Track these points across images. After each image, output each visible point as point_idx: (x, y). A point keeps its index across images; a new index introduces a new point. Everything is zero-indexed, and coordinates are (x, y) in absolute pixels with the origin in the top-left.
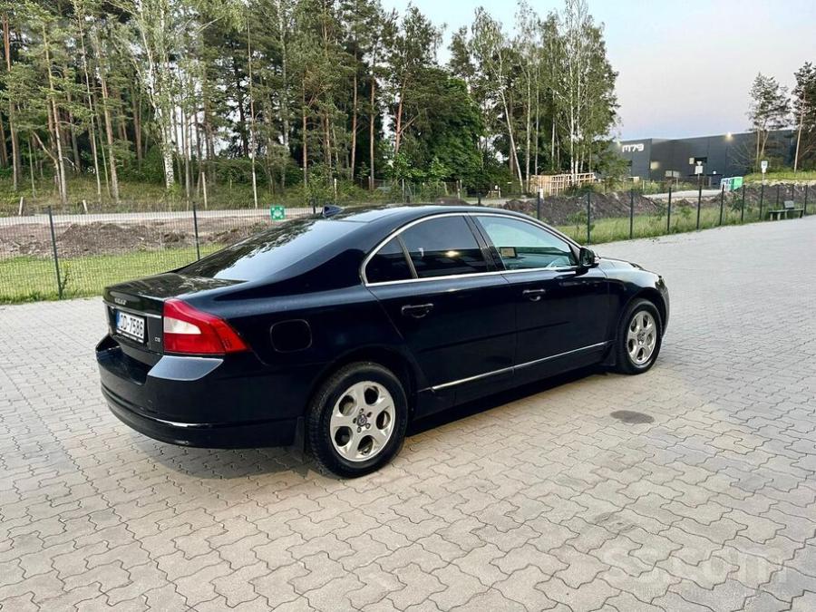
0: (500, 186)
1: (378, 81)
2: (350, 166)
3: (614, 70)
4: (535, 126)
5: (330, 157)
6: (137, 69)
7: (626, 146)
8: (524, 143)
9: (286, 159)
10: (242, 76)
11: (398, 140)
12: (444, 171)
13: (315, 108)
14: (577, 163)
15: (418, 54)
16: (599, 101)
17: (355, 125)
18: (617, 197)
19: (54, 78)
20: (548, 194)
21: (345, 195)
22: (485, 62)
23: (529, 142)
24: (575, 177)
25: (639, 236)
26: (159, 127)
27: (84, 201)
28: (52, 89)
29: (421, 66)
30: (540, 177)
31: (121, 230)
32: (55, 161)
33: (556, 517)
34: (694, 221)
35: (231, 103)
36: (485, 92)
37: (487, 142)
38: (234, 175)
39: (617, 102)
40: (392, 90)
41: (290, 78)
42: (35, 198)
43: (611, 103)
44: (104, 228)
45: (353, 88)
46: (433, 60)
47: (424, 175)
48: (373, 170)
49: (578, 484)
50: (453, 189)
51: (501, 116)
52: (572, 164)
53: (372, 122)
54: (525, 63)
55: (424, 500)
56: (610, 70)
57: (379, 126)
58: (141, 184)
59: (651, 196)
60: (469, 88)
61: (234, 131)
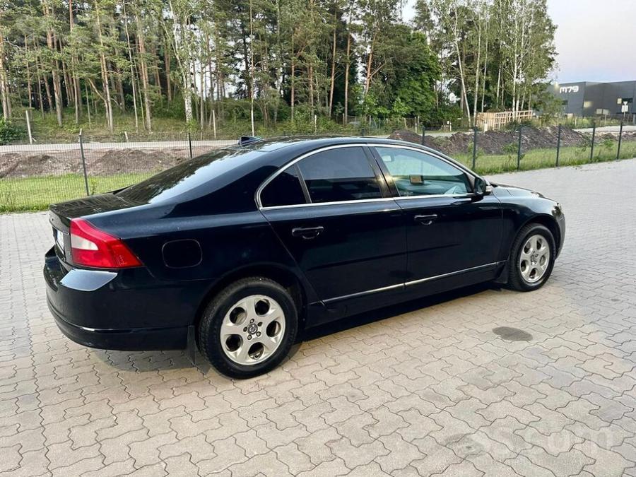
0: (452, 121)
1: (353, 35)
2: (329, 105)
3: (554, 24)
4: (483, 71)
5: (312, 98)
6: (166, 29)
7: (563, 88)
8: (473, 85)
9: (277, 100)
10: (248, 35)
11: (368, 84)
12: (405, 109)
13: (301, 58)
14: (518, 102)
15: (387, 13)
16: (540, 50)
17: (333, 72)
18: (550, 131)
19: (103, 37)
20: (491, 128)
21: (323, 128)
22: (443, 18)
23: (477, 85)
24: (515, 114)
25: (564, 164)
26: (181, 75)
27: (125, 132)
28: (102, 45)
29: (388, 22)
30: (485, 114)
31: (144, 154)
32: (105, 101)
33: (409, 434)
34: (615, 152)
35: (238, 56)
36: (442, 43)
37: (443, 85)
38: (237, 112)
39: (556, 51)
40: (364, 43)
41: (283, 34)
42: (91, 130)
43: (550, 51)
44: (132, 153)
45: (333, 42)
46: (399, 17)
47: (388, 112)
48: (346, 108)
49: (441, 400)
50: (411, 124)
51: (455, 63)
52: (514, 103)
53: (347, 70)
54: (477, 17)
55: (297, 406)
56: (550, 23)
57: (353, 73)
58: (169, 119)
59: (580, 130)
60: (429, 40)
61: (241, 78)
